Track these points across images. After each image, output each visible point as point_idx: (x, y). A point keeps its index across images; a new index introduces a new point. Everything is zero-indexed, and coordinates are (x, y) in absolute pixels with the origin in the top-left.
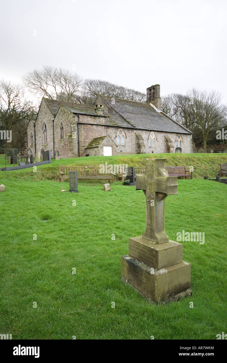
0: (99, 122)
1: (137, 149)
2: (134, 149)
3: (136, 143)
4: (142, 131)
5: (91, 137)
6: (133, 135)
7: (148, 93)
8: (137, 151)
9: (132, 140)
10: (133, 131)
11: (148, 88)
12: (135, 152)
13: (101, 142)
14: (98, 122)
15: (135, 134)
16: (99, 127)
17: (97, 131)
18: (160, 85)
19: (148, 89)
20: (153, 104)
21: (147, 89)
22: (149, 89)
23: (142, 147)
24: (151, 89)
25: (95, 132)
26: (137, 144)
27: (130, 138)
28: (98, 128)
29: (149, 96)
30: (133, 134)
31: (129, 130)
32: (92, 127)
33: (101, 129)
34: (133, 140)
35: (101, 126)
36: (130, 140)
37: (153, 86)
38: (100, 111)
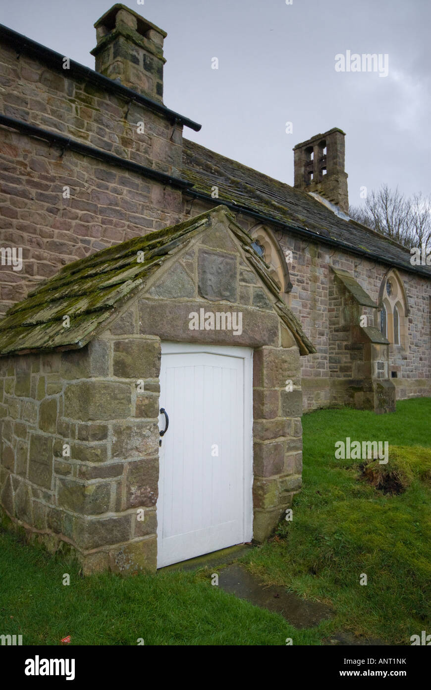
0: (126, 142)
1: (345, 359)
2: (325, 358)
3: (332, 323)
4: (358, 261)
5: (46, 253)
6: (322, 277)
7: (300, 159)
8: (344, 369)
9: (313, 307)
10: (319, 256)
11: (300, 144)
12: (325, 374)
13: (125, 289)
14: (117, 142)
15: (327, 272)
16: (123, 182)
17: (102, 212)
18: (344, 132)
19: (298, 148)
20: (320, 193)
21: (294, 150)
22: (304, 148)
23: (378, 347)
24: (311, 145)
25: (80, 213)
26: (345, 329)
27: (304, 293)
28: (112, 185)
29: (303, 169)
30: (321, 273)
31: (302, 245)
32: (58, 165)
33: (139, 201)
34: (319, 304)
35: (138, 181)
36: (304, 306)
37: (320, 135)
38: (135, 60)
